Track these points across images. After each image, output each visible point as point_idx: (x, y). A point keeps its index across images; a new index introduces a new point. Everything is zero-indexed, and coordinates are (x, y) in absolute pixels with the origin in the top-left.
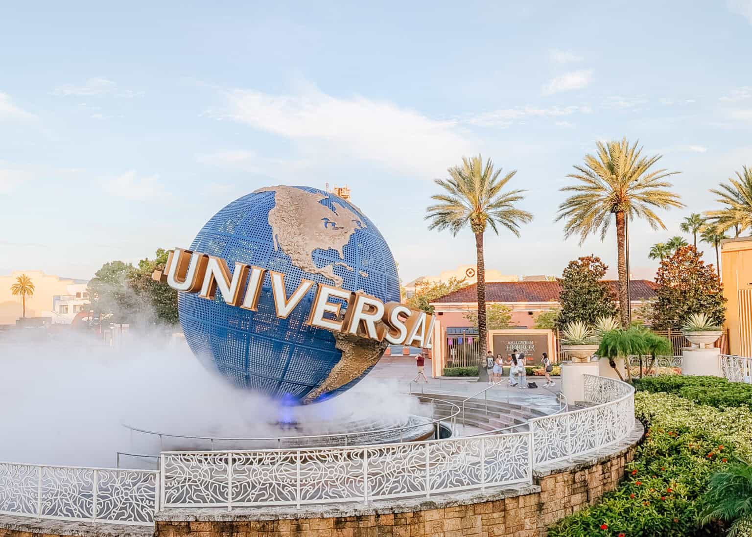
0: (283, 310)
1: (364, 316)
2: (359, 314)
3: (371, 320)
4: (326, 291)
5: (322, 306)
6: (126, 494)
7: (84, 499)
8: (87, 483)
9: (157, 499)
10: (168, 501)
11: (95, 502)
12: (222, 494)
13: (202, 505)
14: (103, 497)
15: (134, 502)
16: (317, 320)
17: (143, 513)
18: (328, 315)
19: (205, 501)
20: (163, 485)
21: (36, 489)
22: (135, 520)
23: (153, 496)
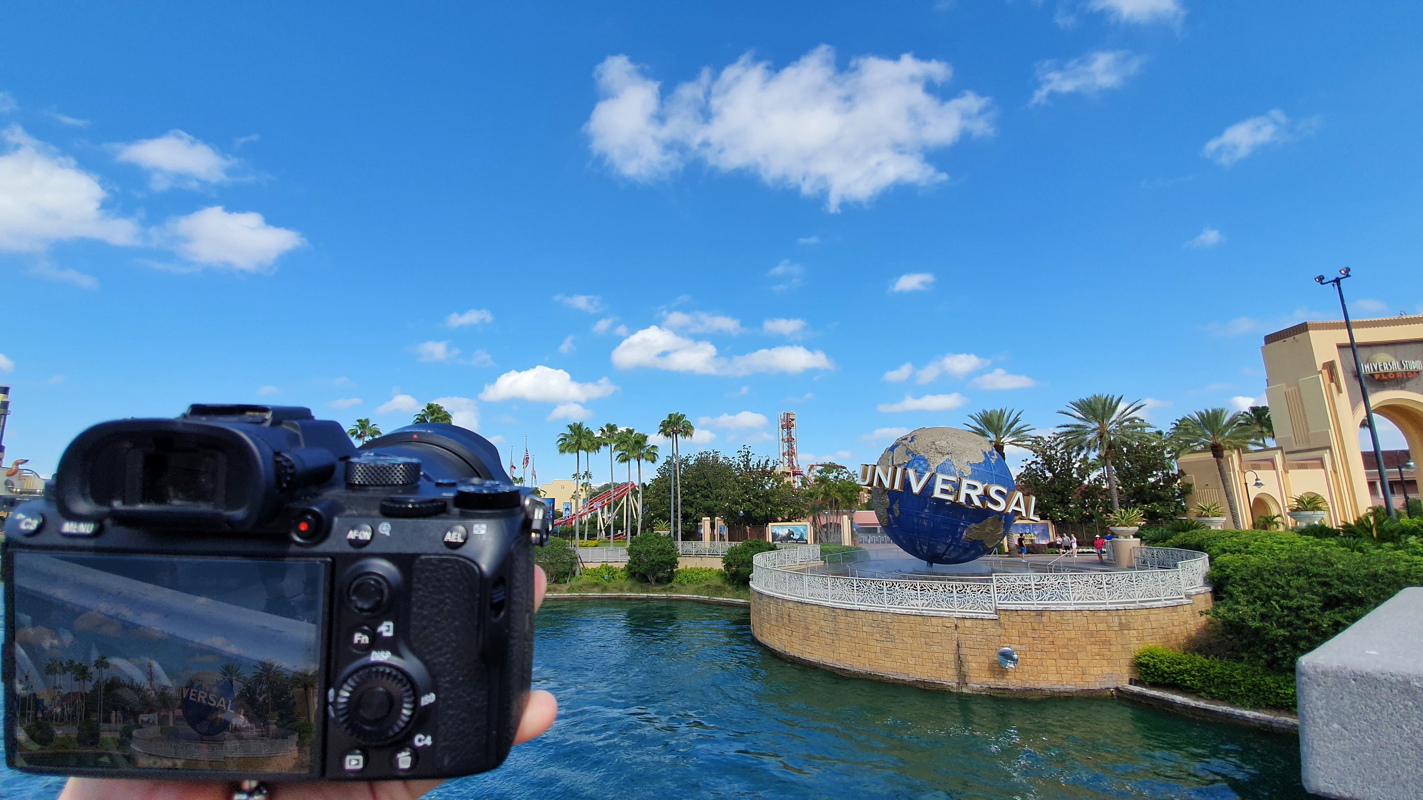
0: (916, 489)
1: (969, 492)
2: (964, 491)
3: (974, 494)
4: (940, 477)
5: (939, 486)
6: (974, 596)
7: (948, 599)
8: (949, 590)
9: (993, 598)
10: (1000, 600)
11: (956, 600)
12: (1030, 596)
13: (1019, 602)
14: (960, 598)
15: (979, 600)
16: (937, 494)
17: (986, 606)
18: (943, 491)
19: (1021, 600)
20: (996, 592)
21: (917, 594)
22: (981, 609)
23: (991, 597)
